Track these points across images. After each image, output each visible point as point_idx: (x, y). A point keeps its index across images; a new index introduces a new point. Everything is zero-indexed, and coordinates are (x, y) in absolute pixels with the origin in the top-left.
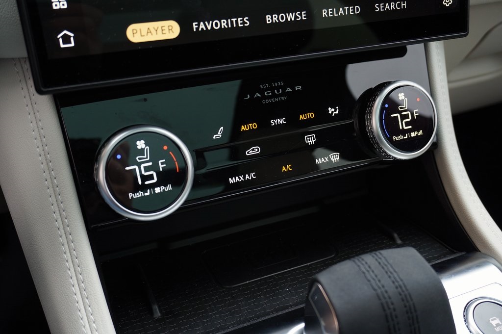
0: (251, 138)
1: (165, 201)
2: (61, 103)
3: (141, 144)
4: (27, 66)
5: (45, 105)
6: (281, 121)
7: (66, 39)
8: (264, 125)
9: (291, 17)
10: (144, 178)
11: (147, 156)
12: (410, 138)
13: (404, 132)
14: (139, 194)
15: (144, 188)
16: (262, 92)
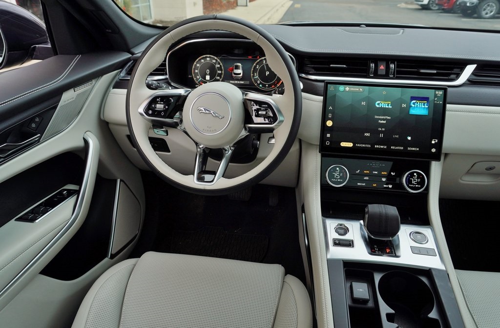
0: (366, 175)
1: (340, 183)
2: (323, 156)
3: (338, 169)
4: (318, 147)
5: (319, 155)
6: (376, 173)
7: (328, 143)
8: (371, 172)
9: (382, 147)
10: (336, 177)
11: (338, 171)
12: (415, 187)
13: (413, 184)
14: (334, 180)
15: (336, 179)
16: (373, 164)
